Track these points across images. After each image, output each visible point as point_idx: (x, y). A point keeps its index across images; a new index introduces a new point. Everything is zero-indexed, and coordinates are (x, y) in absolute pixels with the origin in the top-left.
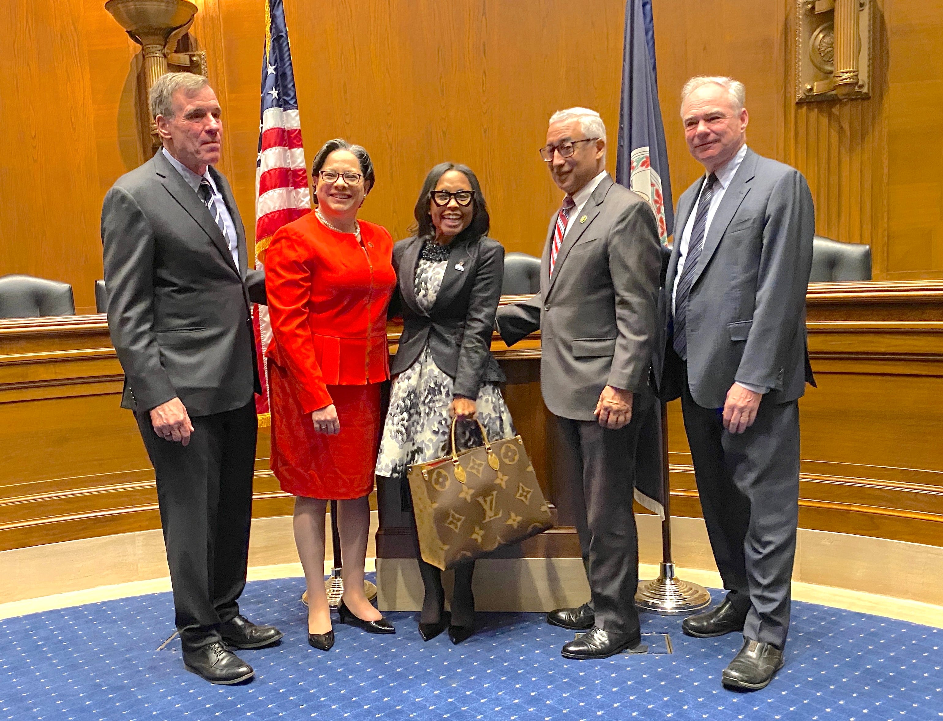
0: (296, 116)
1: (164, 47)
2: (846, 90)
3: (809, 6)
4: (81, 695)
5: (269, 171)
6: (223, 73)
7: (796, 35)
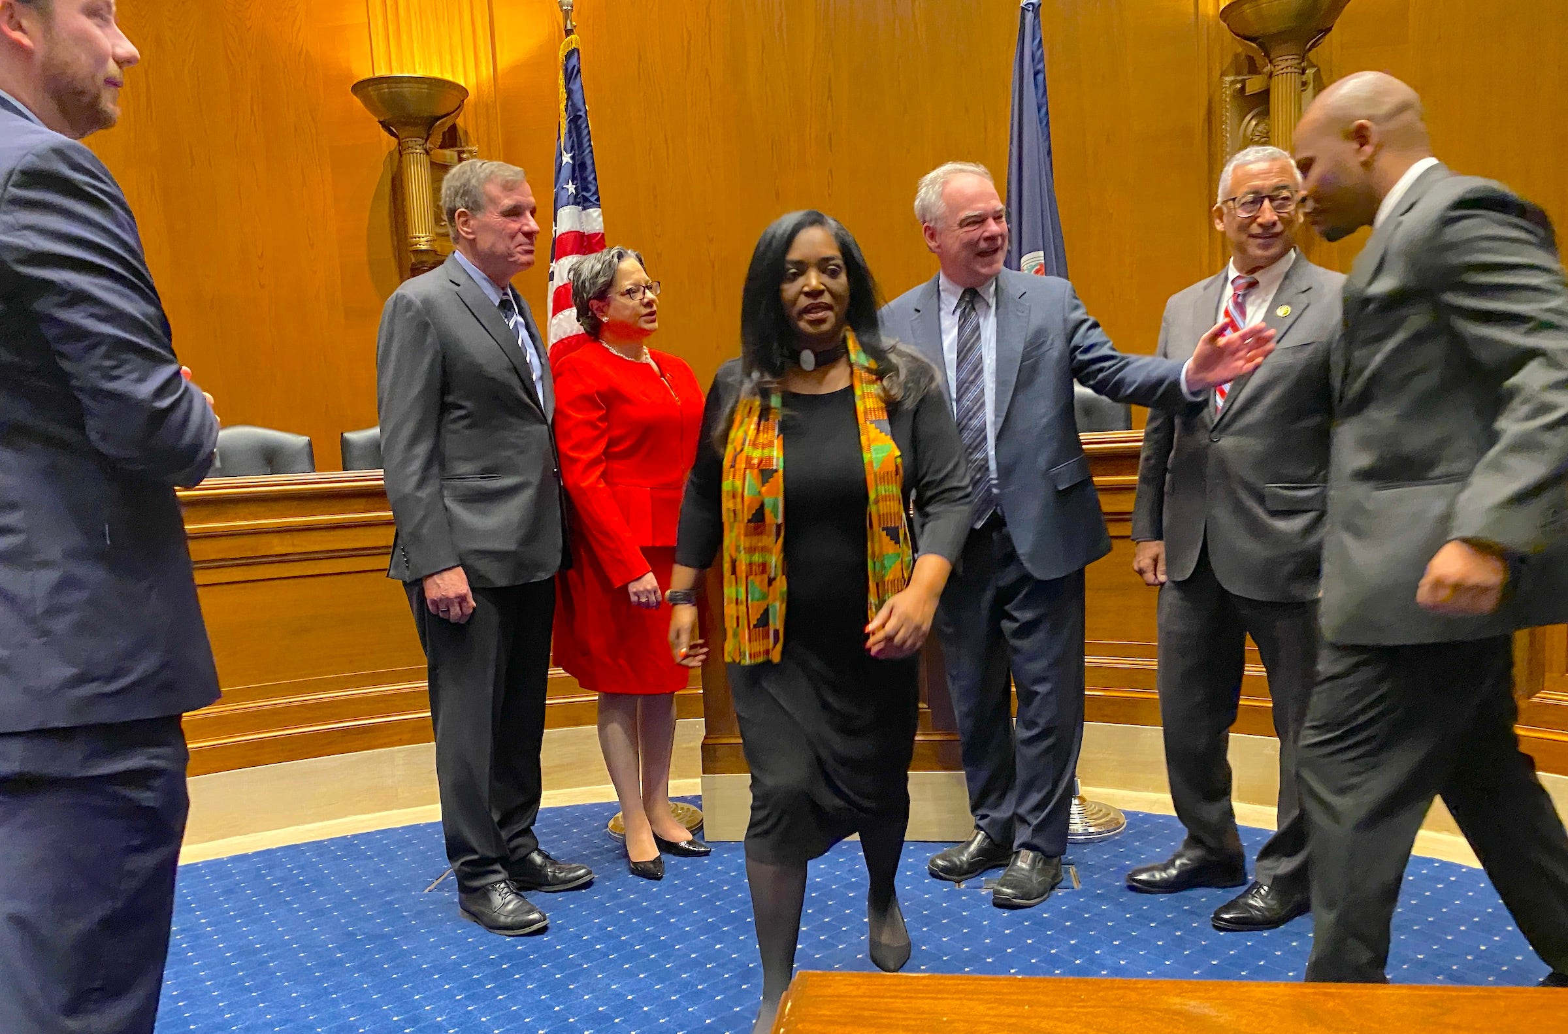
0: (599, 216)
1: (426, 141)
3: (1239, 86)
4: (330, 946)
7: (1222, 123)
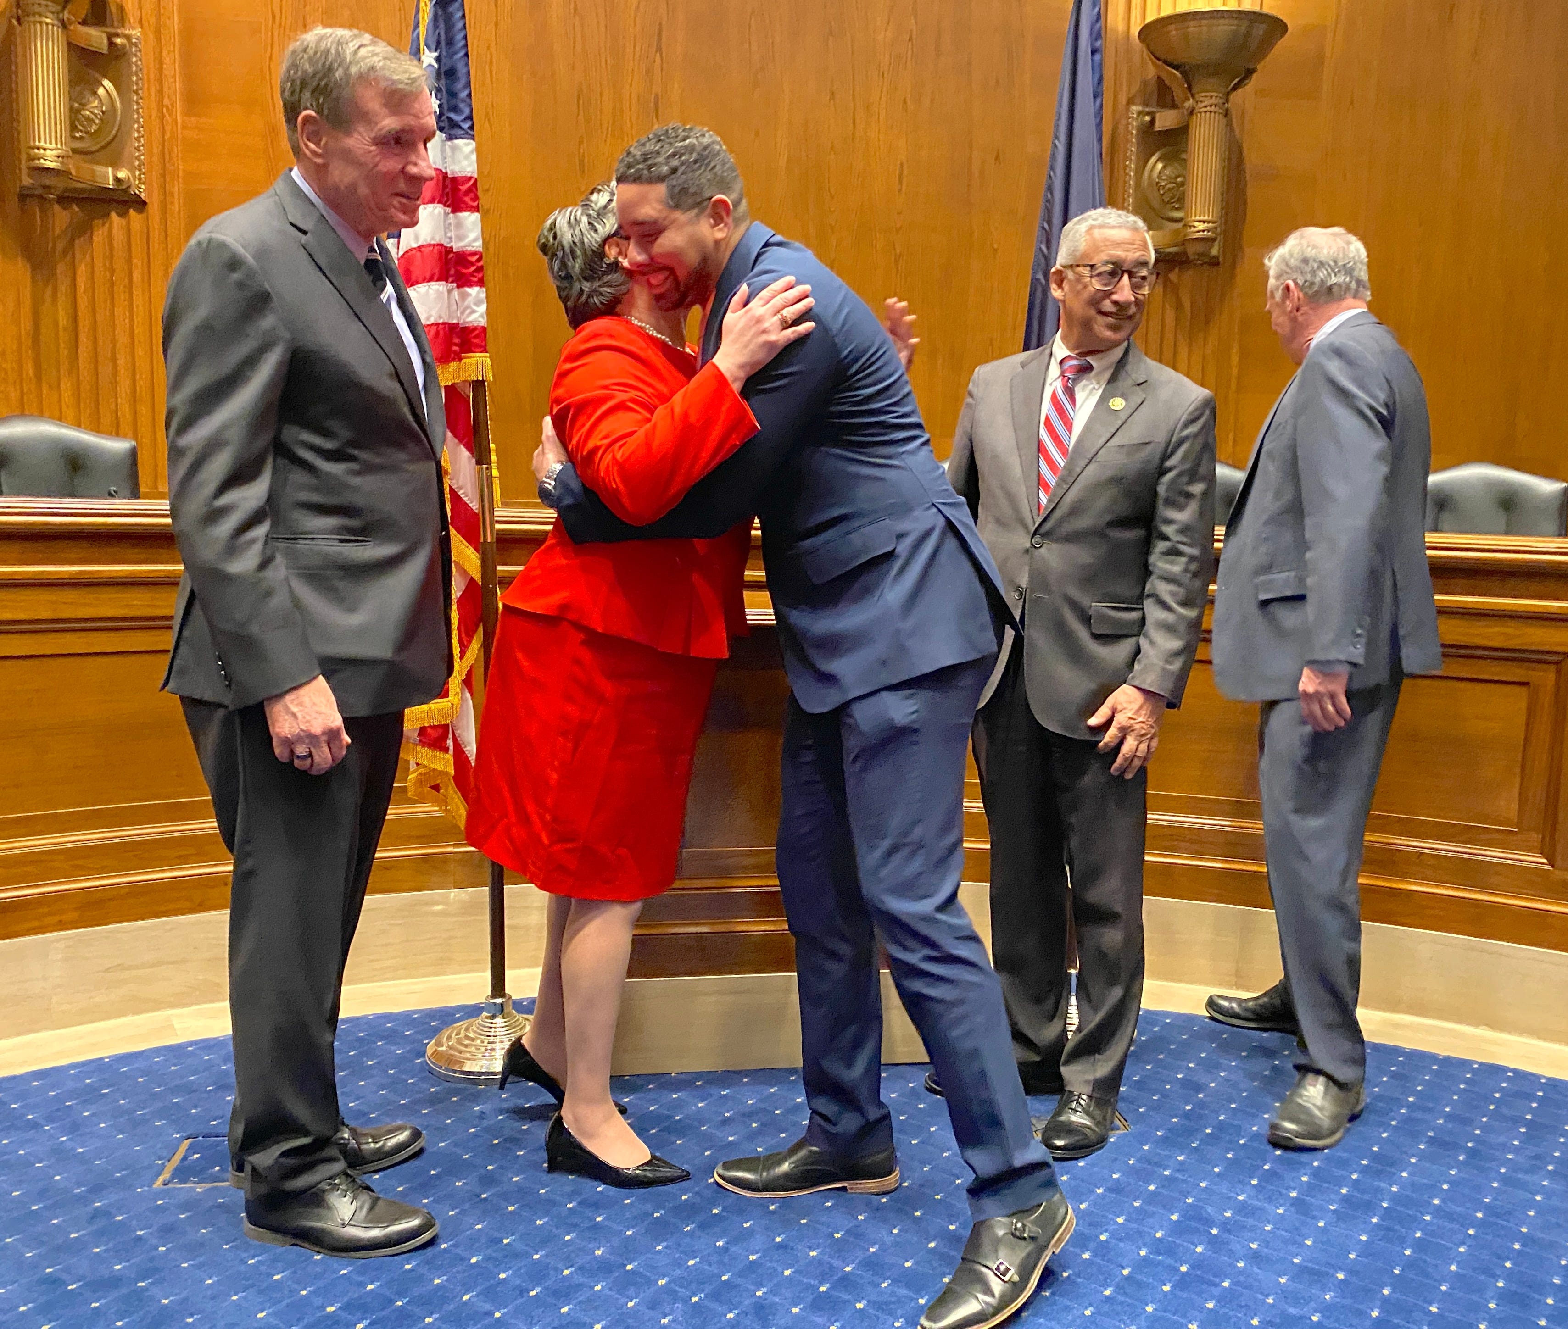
0: (472, 152)
2: (1201, 247)
3: (1147, 118)
5: (419, 247)
6: (174, 76)
7: (1126, 158)
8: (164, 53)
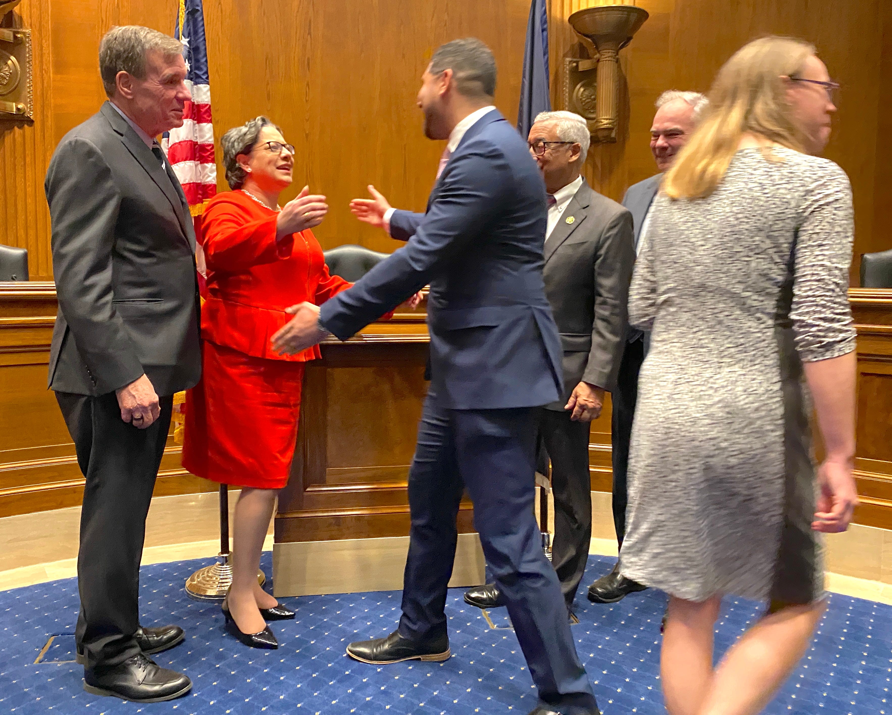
0: (208, 91)
2: (605, 133)
3: (574, 64)
5: (180, 142)
6: (49, 54)
7: (564, 86)
8: (44, 41)
